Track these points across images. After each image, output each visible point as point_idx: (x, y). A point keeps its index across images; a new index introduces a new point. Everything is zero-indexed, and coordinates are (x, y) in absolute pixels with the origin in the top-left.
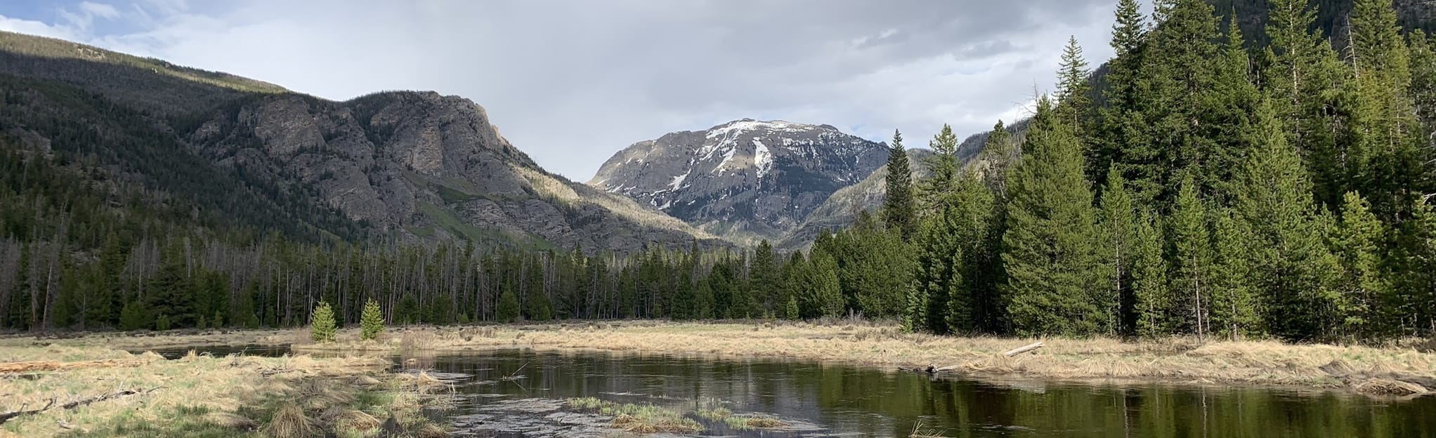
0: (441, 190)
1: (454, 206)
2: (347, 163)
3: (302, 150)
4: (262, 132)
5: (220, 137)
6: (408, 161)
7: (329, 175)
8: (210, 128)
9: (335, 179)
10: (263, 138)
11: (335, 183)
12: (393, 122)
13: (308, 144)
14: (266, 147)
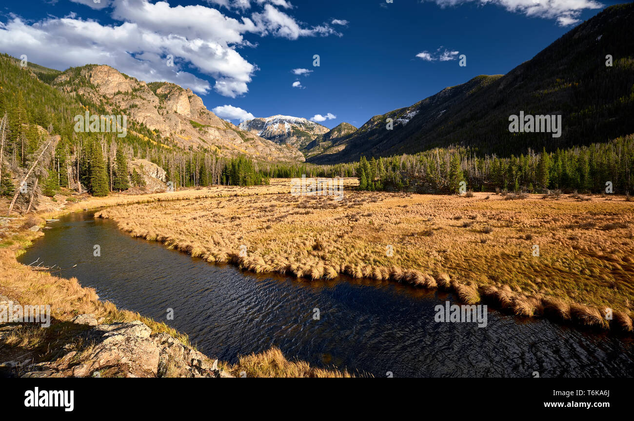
0: (191, 122)
1: (198, 129)
2: (144, 101)
3: (119, 93)
4: (95, 81)
5: (69, 83)
6: (175, 109)
7: (135, 106)
8: (64, 78)
9: (139, 108)
10: (96, 85)
11: (139, 110)
12: (166, 93)
13: (123, 90)
14: (97, 89)
